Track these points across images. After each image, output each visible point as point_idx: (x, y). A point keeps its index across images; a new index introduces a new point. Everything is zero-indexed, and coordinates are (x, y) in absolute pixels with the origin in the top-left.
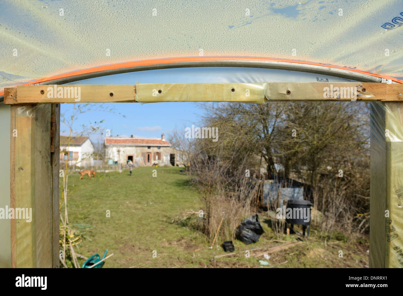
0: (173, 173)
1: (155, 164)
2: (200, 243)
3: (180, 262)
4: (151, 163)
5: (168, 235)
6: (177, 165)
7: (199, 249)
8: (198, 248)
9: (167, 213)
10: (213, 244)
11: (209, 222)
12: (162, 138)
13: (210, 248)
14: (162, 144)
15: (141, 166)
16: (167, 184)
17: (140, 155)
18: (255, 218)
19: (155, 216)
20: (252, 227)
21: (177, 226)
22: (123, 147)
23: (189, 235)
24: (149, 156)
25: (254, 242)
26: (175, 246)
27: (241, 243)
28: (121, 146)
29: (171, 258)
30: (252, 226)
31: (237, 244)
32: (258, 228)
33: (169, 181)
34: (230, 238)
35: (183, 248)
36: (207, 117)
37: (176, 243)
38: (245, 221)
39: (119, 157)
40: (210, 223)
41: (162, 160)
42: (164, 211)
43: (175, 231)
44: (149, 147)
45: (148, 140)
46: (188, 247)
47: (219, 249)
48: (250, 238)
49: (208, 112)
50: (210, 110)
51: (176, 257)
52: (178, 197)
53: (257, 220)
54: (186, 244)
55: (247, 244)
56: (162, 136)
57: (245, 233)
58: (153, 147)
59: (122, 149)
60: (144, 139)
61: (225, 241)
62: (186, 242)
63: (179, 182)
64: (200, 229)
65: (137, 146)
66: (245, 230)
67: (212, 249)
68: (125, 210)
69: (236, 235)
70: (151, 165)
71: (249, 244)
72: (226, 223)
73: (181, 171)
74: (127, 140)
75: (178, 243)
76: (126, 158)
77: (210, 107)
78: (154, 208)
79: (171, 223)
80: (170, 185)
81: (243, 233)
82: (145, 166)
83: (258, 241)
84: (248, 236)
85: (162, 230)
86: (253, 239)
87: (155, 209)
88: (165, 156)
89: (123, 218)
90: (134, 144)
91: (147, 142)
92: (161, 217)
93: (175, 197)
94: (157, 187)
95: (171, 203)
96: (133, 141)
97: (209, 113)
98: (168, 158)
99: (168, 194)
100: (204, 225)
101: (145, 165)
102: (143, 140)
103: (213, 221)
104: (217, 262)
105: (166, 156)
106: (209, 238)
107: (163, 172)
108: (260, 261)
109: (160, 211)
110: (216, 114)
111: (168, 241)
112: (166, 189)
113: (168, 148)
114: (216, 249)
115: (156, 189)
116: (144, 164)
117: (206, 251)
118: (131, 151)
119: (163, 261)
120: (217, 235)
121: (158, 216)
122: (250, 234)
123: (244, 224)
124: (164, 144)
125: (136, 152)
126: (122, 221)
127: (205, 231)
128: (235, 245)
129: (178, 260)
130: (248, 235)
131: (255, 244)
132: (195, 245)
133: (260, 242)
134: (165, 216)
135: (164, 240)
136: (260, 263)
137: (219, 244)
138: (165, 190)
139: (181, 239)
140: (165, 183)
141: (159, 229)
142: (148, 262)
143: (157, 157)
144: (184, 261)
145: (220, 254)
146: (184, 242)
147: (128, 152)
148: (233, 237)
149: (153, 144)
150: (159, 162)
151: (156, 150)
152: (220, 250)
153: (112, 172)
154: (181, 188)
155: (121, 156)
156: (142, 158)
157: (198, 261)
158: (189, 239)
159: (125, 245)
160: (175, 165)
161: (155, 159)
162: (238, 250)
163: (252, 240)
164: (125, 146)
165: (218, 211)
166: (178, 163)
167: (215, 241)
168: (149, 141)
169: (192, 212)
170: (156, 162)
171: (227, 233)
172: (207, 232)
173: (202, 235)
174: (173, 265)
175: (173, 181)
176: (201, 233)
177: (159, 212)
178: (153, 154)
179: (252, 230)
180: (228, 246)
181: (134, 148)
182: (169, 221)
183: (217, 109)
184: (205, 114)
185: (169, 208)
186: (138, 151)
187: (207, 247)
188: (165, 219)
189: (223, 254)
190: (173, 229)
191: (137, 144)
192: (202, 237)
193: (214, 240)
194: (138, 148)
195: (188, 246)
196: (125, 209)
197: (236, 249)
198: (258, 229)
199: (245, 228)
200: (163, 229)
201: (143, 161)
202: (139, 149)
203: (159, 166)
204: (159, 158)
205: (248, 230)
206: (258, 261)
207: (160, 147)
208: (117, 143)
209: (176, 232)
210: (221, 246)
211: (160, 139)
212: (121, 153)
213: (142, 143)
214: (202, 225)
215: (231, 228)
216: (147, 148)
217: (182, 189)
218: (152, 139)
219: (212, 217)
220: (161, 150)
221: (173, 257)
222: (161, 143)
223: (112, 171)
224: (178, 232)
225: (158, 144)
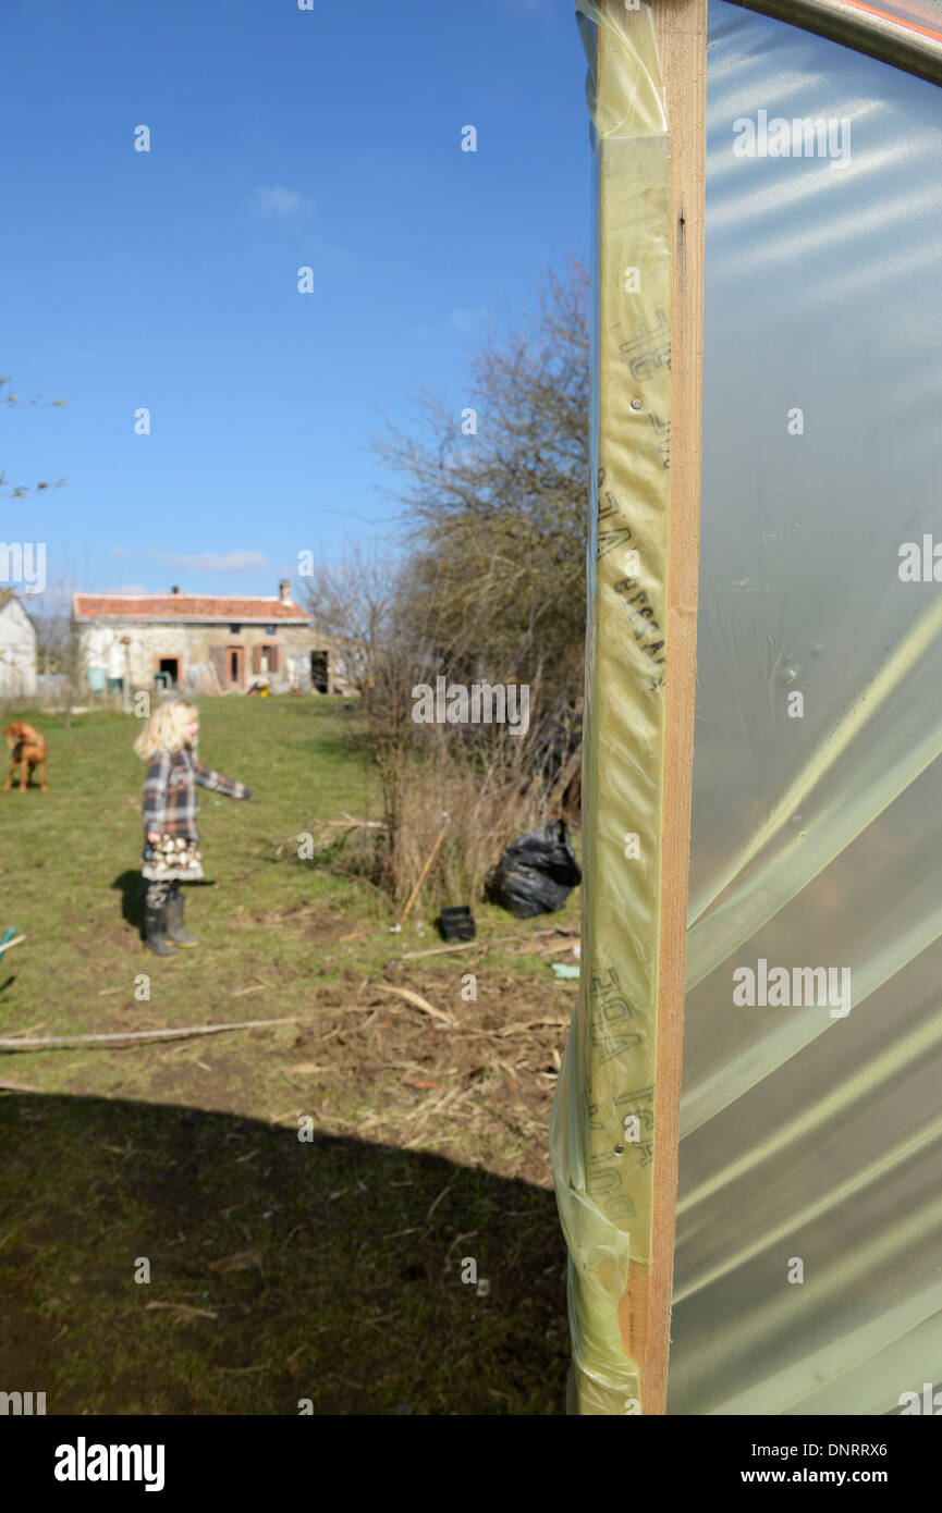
0: (318, 714)
1: (257, 688)
2: (361, 917)
3: (280, 973)
4: (243, 685)
5: (255, 895)
6: (338, 691)
7: (354, 935)
8: (350, 932)
9: (269, 830)
10: (404, 918)
11: (392, 846)
12: (282, 597)
13: (392, 929)
14: (281, 616)
15: (210, 693)
16: (289, 745)
17: (204, 656)
18: (557, 831)
19: (224, 840)
20: (539, 860)
21: (291, 868)
22: (143, 628)
23: (327, 892)
24: (234, 658)
25: (547, 909)
26: (276, 927)
27: (504, 914)
28: (135, 624)
29: (252, 961)
30: (540, 857)
31: (488, 917)
32: (560, 862)
33: (299, 736)
34: (464, 899)
35: (301, 932)
36: (419, 499)
37: (278, 918)
38: (521, 843)
39: (128, 663)
40: (397, 848)
41: (281, 671)
42: (258, 826)
43: (283, 881)
44: (235, 628)
45: (234, 602)
46: (321, 928)
47: (422, 934)
48: (533, 897)
49: (423, 481)
50: (433, 476)
51: (270, 959)
52: (318, 784)
53: (562, 838)
54: (313, 920)
55: (523, 918)
56: (281, 587)
57: (517, 881)
58: (250, 625)
59: (135, 634)
60: (217, 597)
61: (448, 906)
62: (313, 915)
63: (330, 739)
64: (366, 873)
65: (190, 625)
66: (516, 870)
67: (400, 933)
68: (120, 824)
69: (486, 886)
70: (243, 692)
71: (529, 917)
72: (454, 848)
73: (348, 708)
74: (154, 602)
75: (289, 918)
76: (155, 668)
77: (431, 466)
78: (223, 816)
79: (274, 861)
80: (298, 748)
81: (509, 880)
82: (223, 693)
83: (563, 907)
84: (526, 891)
85: (237, 880)
86: (544, 901)
87: (226, 819)
88: (292, 657)
89: (105, 848)
90: (179, 618)
91: (229, 608)
92: (244, 845)
93: (307, 784)
94: (251, 755)
95: (287, 803)
96: (177, 607)
97: (427, 485)
98: (302, 667)
99: (283, 774)
100: (378, 859)
101: (224, 689)
102: (212, 603)
103: (407, 841)
104: (407, 969)
105: (297, 658)
106: (394, 901)
107: (282, 710)
108: (555, 967)
109: (244, 824)
110: (451, 489)
111: (253, 912)
112: (281, 760)
113: (305, 631)
114: (412, 934)
115: (245, 761)
116: (218, 687)
117: (377, 939)
118: (170, 641)
119: (221, 970)
120: (421, 889)
121: (236, 841)
122: (531, 883)
123: (514, 852)
124: (290, 615)
125: (190, 645)
126: (100, 857)
127: (380, 876)
128: (478, 921)
129: (274, 969)
130: (525, 885)
131: (552, 917)
132: (341, 923)
133: (568, 909)
134: (261, 841)
135: (241, 908)
136: (554, 972)
137: (426, 917)
138: (275, 765)
139: (301, 905)
140: (282, 743)
141: (230, 878)
142: (170, 975)
143: (264, 662)
144: (297, 970)
145: (425, 946)
146: (308, 915)
147: (161, 645)
148: (477, 894)
149: (250, 615)
150: (270, 679)
151: (260, 637)
152: (426, 936)
153: (97, 713)
154: (335, 757)
155: (133, 661)
156: (212, 665)
157: (342, 969)
158: (326, 903)
159: (100, 926)
160: (330, 689)
161: (256, 671)
162: (489, 935)
163: (540, 903)
164: (150, 625)
165: (428, 807)
166: (340, 682)
167: (413, 908)
168: (235, 607)
169: (348, 821)
170: (263, 680)
171: (454, 882)
172: (387, 877)
173: (372, 890)
174: (253, 981)
175: (312, 736)
176: (368, 884)
177: (243, 828)
178: (248, 653)
179: (539, 868)
180: (456, 923)
181: (180, 631)
182: (269, 854)
183: (454, 473)
184: (414, 489)
185: (280, 817)
186: (196, 642)
187: (383, 926)
188: (256, 850)
189: (436, 948)
190: (275, 877)
191: (189, 618)
192: (369, 897)
193: (410, 904)
194: (197, 632)
195: (317, 927)
196: (120, 819)
197: (479, 932)
198: (559, 866)
199: (515, 864)
200: (241, 876)
201: (215, 676)
202: (199, 635)
203: (270, 695)
204: (272, 667)
205: (525, 869)
206: (549, 966)
207: (275, 626)
208: (117, 612)
209: (285, 886)
210: (430, 924)
211: (275, 598)
212: (135, 648)
213: (211, 613)
214: (373, 859)
215: (468, 863)
216: (226, 632)
217: (337, 762)
218: (247, 598)
219: (404, 829)
220: (279, 638)
221: (259, 958)
222: (279, 613)
223: (99, 708)
224: (294, 885)
225: (265, 615)
